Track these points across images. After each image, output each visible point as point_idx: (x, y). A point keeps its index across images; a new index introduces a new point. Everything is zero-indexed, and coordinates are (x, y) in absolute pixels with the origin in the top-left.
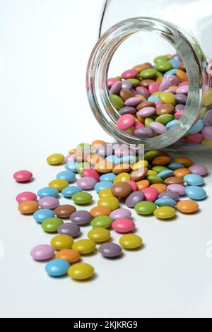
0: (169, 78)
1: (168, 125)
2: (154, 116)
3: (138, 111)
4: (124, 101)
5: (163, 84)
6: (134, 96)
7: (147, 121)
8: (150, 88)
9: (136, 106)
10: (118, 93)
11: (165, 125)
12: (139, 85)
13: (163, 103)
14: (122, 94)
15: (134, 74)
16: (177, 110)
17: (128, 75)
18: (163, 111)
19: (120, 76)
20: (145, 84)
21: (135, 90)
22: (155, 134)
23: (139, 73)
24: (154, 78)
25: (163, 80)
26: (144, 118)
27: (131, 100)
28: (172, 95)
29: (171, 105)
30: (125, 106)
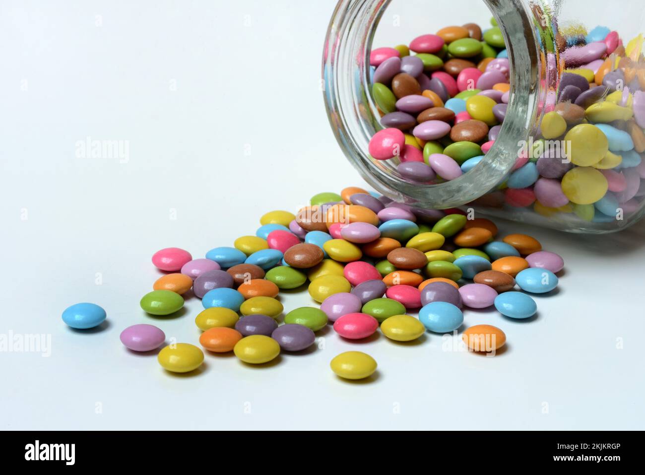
0: (501, 65)
1: (466, 165)
2: (443, 141)
3: (417, 124)
4: (397, 99)
5: (486, 74)
6: (420, 92)
7: (428, 148)
8: (462, 78)
9: (416, 114)
10: (387, 82)
11: (460, 162)
12: (441, 69)
13: (471, 118)
14: (396, 83)
15: (434, 45)
16: (492, 137)
17: (424, 46)
18: (465, 133)
19: (408, 44)
20: (454, 69)
21: (430, 78)
22: (435, 177)
23: (448, 43)
24: (475, 59)
25: (489, 68)
26: (425, 140)
27: (410, 100)
28: (494, 102)
29: (483, 125)
30: (396, 110)
